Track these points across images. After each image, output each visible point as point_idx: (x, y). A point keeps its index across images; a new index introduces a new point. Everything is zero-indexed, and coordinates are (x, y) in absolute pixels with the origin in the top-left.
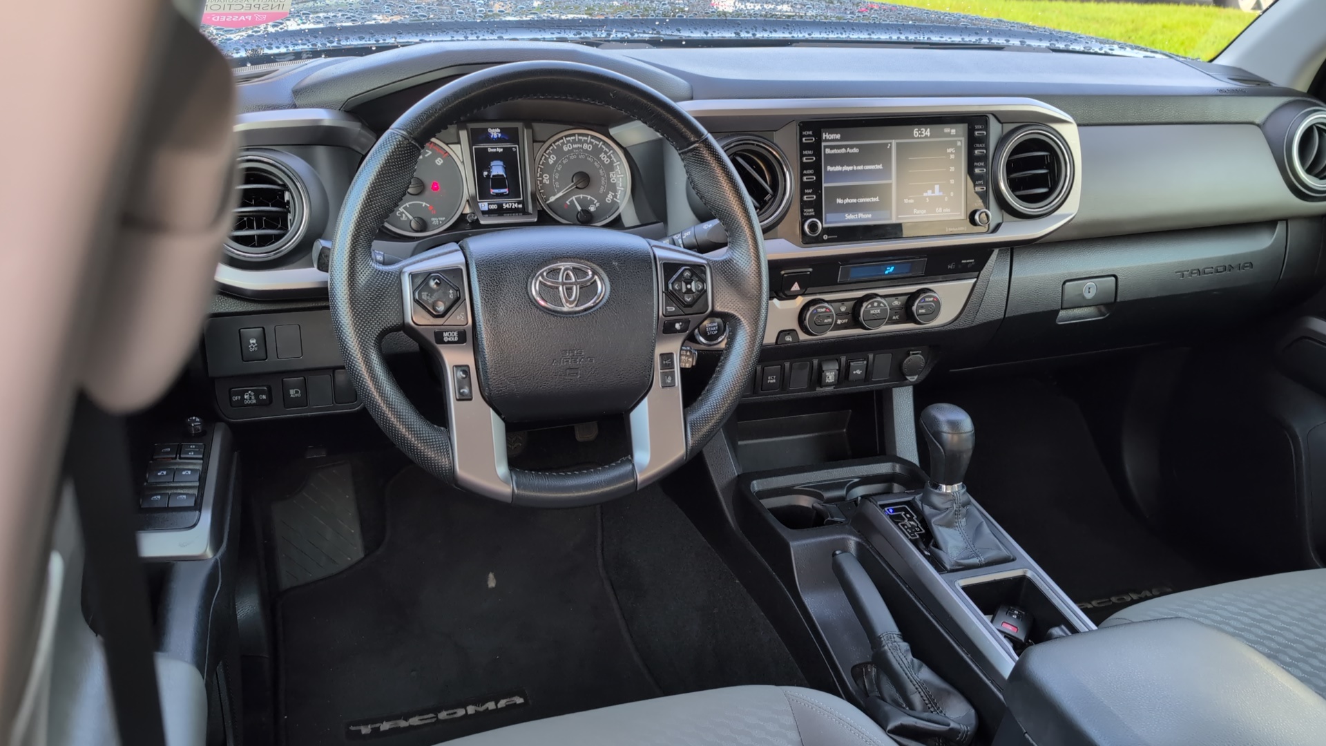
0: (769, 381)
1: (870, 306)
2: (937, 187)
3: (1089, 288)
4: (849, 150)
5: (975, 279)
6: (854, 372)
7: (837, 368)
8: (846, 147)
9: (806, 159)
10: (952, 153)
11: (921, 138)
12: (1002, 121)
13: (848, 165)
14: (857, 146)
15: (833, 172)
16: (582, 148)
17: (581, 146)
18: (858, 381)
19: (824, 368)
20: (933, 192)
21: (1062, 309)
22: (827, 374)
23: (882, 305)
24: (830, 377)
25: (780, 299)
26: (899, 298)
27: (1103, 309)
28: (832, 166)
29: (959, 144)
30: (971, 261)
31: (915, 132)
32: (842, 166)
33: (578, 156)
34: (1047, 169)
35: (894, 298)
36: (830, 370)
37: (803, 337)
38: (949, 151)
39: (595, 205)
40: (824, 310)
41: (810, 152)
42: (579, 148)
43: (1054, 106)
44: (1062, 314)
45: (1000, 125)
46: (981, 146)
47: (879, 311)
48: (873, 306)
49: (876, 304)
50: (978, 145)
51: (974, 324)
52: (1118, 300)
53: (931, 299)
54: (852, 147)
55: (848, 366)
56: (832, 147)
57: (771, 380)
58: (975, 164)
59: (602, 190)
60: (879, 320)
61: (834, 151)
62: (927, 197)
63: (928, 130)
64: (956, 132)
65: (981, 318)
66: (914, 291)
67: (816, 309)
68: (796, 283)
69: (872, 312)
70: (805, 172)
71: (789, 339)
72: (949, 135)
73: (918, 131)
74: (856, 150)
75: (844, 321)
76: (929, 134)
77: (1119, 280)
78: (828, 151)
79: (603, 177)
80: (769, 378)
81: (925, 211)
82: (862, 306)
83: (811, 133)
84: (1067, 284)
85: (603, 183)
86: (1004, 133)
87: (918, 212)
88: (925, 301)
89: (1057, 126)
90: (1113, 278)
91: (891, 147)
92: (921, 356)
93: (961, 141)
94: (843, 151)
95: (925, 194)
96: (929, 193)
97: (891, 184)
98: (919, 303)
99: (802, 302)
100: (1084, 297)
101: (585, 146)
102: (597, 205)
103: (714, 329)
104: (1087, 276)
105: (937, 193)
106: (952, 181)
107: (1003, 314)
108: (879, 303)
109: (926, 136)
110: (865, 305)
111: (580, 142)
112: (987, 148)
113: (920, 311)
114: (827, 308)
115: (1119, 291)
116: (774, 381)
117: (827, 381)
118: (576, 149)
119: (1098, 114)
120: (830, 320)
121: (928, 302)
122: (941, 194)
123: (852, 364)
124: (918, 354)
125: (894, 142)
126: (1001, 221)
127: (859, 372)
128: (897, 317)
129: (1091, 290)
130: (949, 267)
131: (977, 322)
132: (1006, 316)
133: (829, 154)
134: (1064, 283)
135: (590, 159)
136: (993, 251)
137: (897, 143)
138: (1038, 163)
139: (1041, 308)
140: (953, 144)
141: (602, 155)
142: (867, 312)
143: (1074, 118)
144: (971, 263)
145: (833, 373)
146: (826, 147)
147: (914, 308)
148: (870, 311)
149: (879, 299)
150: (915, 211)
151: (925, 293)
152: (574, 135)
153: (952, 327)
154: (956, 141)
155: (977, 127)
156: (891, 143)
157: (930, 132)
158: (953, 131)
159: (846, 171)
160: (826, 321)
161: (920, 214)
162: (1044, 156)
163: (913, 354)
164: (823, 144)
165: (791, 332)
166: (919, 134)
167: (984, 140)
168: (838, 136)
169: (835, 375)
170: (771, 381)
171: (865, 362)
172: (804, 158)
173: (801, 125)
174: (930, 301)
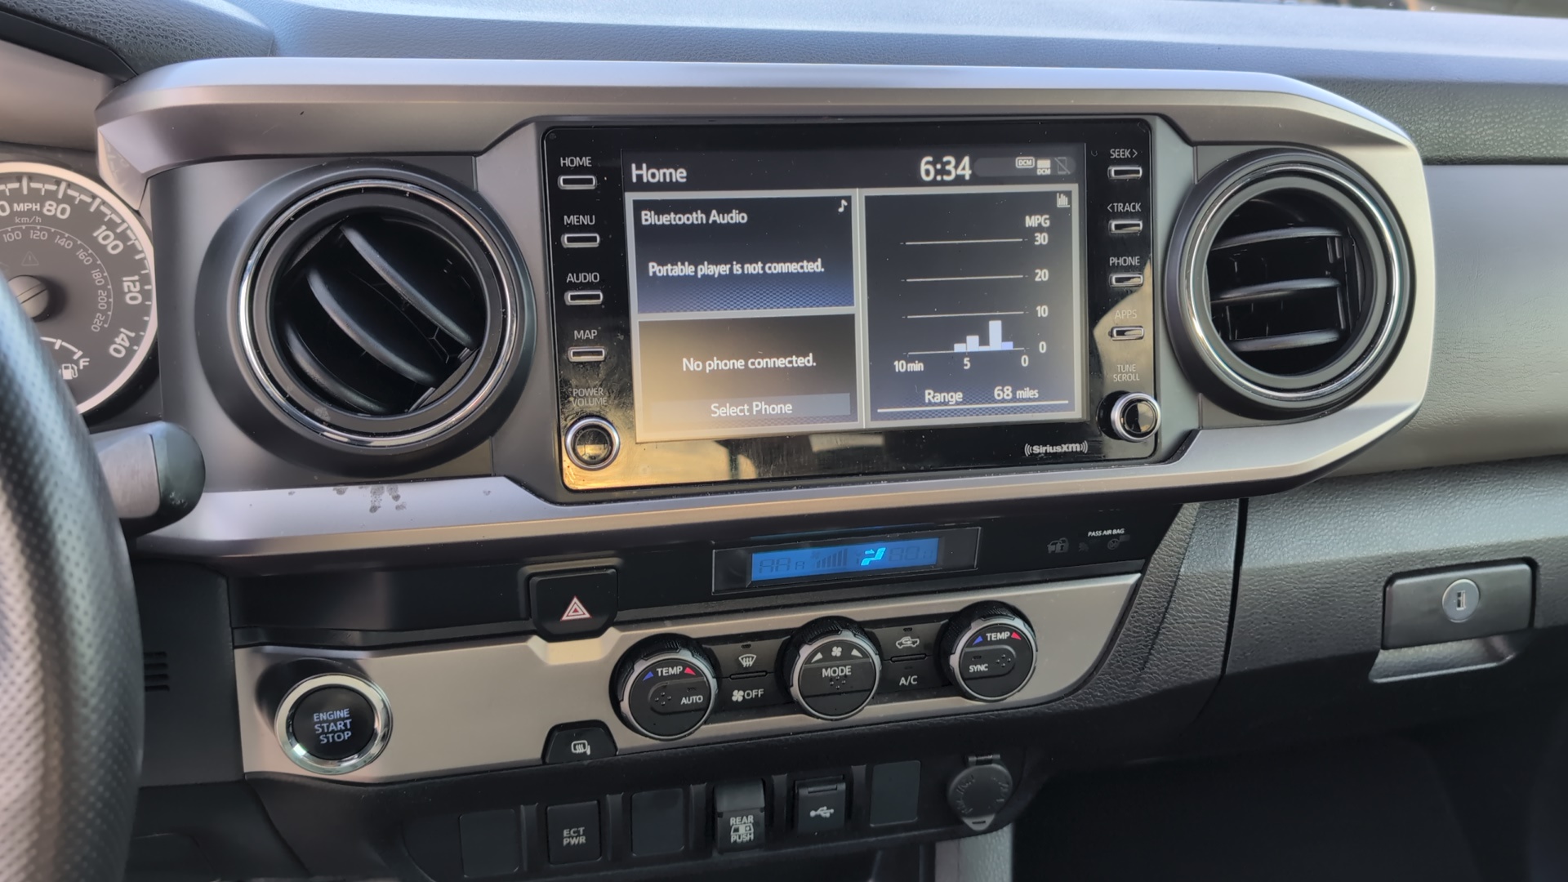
0: (565, 842)
1: (819, 656)
2: (995, 328)
3: (1459, 595)
4: (715, 216)
5: (1138, 575)
6: (813, 814)
7: (761, 803)
8: (706, 206)
9: (570, 240)
10: (1040, 229)
11: (943, 183)
12: (1194, 137)
13: (715, 262)
14: (740, 205)
15: (667, 278)
16: (40, 214)
17: (36, 207)
18: (825, 831)
19: (724, 804)
20: (984, 341)
21: (1385, 648)
22: (732, 821)
23: (855, 653)
24: (743, 829)
25: (550, 637)
26: (917, 627)
27: (1498, 643)
28: (662, 263)
29: (1062, 202)
30: (1119, 531)
31: (923, 167)
32: (696, 263)
33: (26, 233)
34: (1333, 276)
35: (900, 629)
36: (742, 813)
37: (626, 740)
38: (1031, 221)
39: (76, 362)
40: (677, 670)
41: (585, 220)
42: (29, 213)
43: (1348, 97)
44: (1384, 657)
45: (1189, 149)
46: (1128, 208)
47: (847, 670)
48: (828, 657)
49: (837, 651)
50: (1119, 207)
51: (1137, 695)
52: (1539, 623)
53: (1005, 635)
54: (725, 206)
55: (793, 798)
56: (660, 207)
57: (573, 838)
58: (1113, 260)
59: (97, 324)
60: (853, 692)
61: (665, 219)
62: (963, 355)
63: (966, 160)
64: (1053, 167)
65: (1161, 674)
66: (958, 609)
67: (652, 668)
68: (575, 600)
69: (826, 673)
70: (571, 278)
71: (581, 748)
72: (1030, 177)
73: (934, 163)
74: (737, 217)
75: (753, 693)
76: (967, 173)
77: (1542, 571)
78: (649, 218)
79: (104, 288)
80: (565, 833)
81: (959, 396)
82: (797, 654)
83: (586, 161)
84: (1399, 582)
85: (102, 304)
86: (1201, 174)
87: (939, 397)
88: (985, 642)
89: (1359, 155)
90: (1525, 567)
91: (848, 209)
92: (999, 767)
93: (1068, 194)
94: (697, 217)
95: (959, 348)
96: (972, 344)
97: (850, 319)
98: (969, 644)
99: (616, 647)
100: (1445, 619)
101: (50, 208)
102: (82, 363)
103: (340, 726)
104: (1454, 562)
105: (997, 342)
106: (1042, 311)
107: (1219, 666)
108: (848, 647)
109: (959, 181)
110: (805, 651)
111: (34, 196)
112: (1147, 214)
113: (972, 668)
114: (685, 664)
115: (1539, 602)
116: (582, 840)
117: (734, 837)
118: (21, 214)
119: (1482, 135)
120: (698, 699)
121: (992, 643)
122: (1009, 346)
123: (804, 792)
124: (990, 762)
125: (858, 197)
126: (1194, 425)
127: (825, 812)
128: (912, 679)
129: (1463, 599)
130: (1051, 548)
131: (1146, 688)
132: (1228, 670)
133: (652, 227)
134: (1390, 581)
135: (62, 242)
136: (1181, 506)
137: (868, 199)
138: (1306, 258)
139: (1326, 648)
140: (1044, 203)
141: (100, 233)
142: (810, 673)
143: (1411, 136)
144: (1118, 535)
145: (751, 818)
146: (639, 206)
147: (954, 660)
148: (820, 670)
149: (847, 636)
150: (929, 395)
151: (986, 617)
152: (18, 177)
153: (1072, 703)
154: (1052, 196)
155: (1115, 154)
156: (848, 199)
157: (972, 167)
158: (1044, 166)
159: (707, 278)
160: (684, 701)
161: (945, 403)
162: (1323, 238)
163: (979, 763)
164: (630, 198)
165: (592, 729)
166: (937, 172)
167: (1141, 192)
168: (680, 175)
169: (755, 824)
170: (574, 841)
171: (842, 787)
172: (566, 237)
173: (553, 136)
174: (1001, 642)
